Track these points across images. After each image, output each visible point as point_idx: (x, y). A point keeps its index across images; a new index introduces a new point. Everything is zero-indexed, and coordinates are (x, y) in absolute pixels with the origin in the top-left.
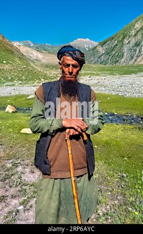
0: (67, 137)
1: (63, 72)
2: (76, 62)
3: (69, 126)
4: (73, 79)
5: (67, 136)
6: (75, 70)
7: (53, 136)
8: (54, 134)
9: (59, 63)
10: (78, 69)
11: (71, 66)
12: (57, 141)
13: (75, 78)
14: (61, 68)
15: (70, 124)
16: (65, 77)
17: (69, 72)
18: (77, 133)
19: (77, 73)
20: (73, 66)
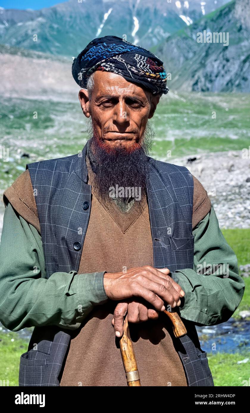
0: (122, 329)
1: (97, 123)
2: (138, 89)
3: (124, 292)
4: (129, 144)
5: (119, 326)
6: (136, 116)
7: (74, 333)
8: (78, 325)
9: (82, 95)
10: (144, 111)
11: (121, 103)
12: (87, 347)
13: (138, 140)
14: (90, 113)
15: (129, 286)
16: (103, 140)
17: (115, 122)
18: (152, 313)
19: (143, 123)
20: (129, 101)
